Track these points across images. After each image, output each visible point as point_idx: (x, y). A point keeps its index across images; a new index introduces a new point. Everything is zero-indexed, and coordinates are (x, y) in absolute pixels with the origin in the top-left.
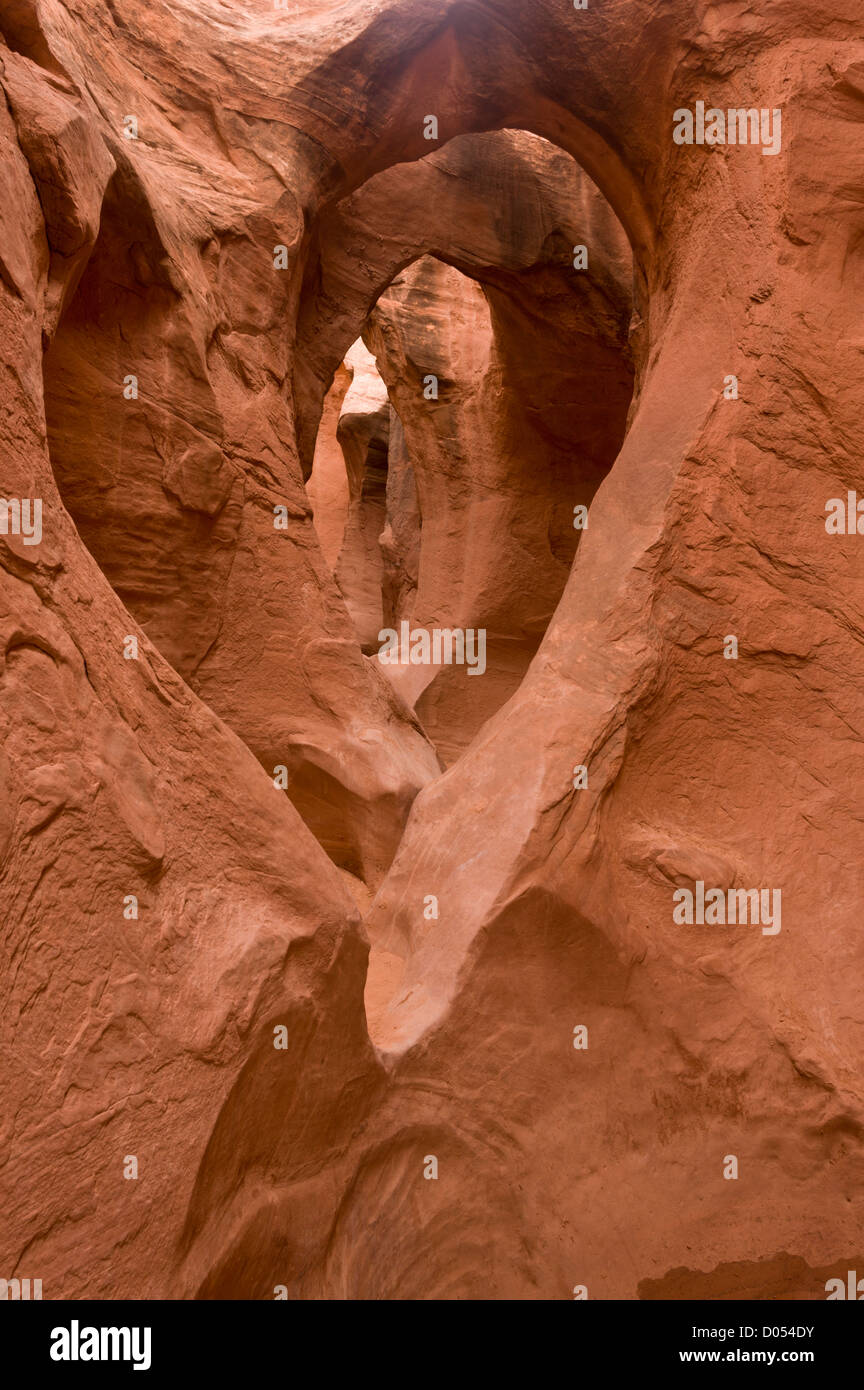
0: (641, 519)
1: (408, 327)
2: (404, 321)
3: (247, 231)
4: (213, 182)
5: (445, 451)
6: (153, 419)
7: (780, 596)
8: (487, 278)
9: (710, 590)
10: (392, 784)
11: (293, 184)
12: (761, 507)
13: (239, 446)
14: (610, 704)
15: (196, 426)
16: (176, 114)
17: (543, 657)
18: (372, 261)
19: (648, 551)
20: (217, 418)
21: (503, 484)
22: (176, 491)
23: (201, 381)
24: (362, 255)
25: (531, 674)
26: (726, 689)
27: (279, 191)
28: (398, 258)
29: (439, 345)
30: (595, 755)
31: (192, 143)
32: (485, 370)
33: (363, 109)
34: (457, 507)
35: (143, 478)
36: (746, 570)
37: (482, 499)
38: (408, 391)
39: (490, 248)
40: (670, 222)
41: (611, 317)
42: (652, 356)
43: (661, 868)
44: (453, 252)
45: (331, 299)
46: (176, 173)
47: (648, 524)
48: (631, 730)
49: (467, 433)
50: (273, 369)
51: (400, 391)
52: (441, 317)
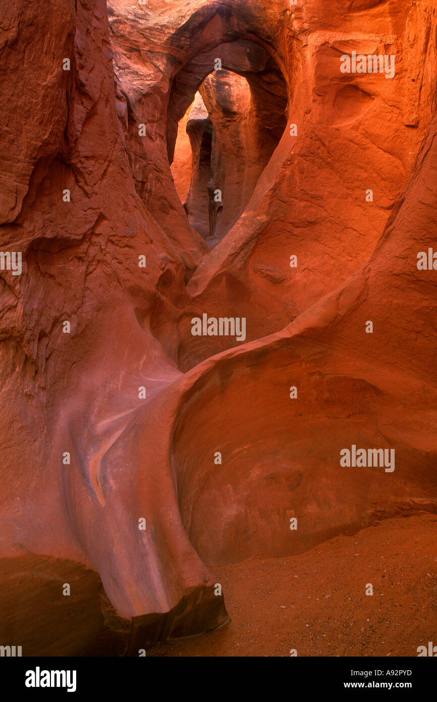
0: (270, 182)
1: (217, 86)
2: (215, 84)
3: (152, 92)
4: (141, 77)
5: (234, 144)
7: (308, 204)
9: (288, 202)
11: (166, 72)
13: (151, 161)
14: (252, 232)
15: (140, 158)
16: (129, 54)
20: (145, 154)
21: (258, 160)
24: (192, 72)
27: (161, 76)
28: (207, 71)
29: (230, 96)
31: (134, 64)
32: (249, 109)
33: (188, 43)
34: (239, 170)
37: (250, 167)
38: (217, 116)
39: (246, 65)
49: (243, 136)
50: (160, 133)
51: (214, 115)
52: (232, 83)
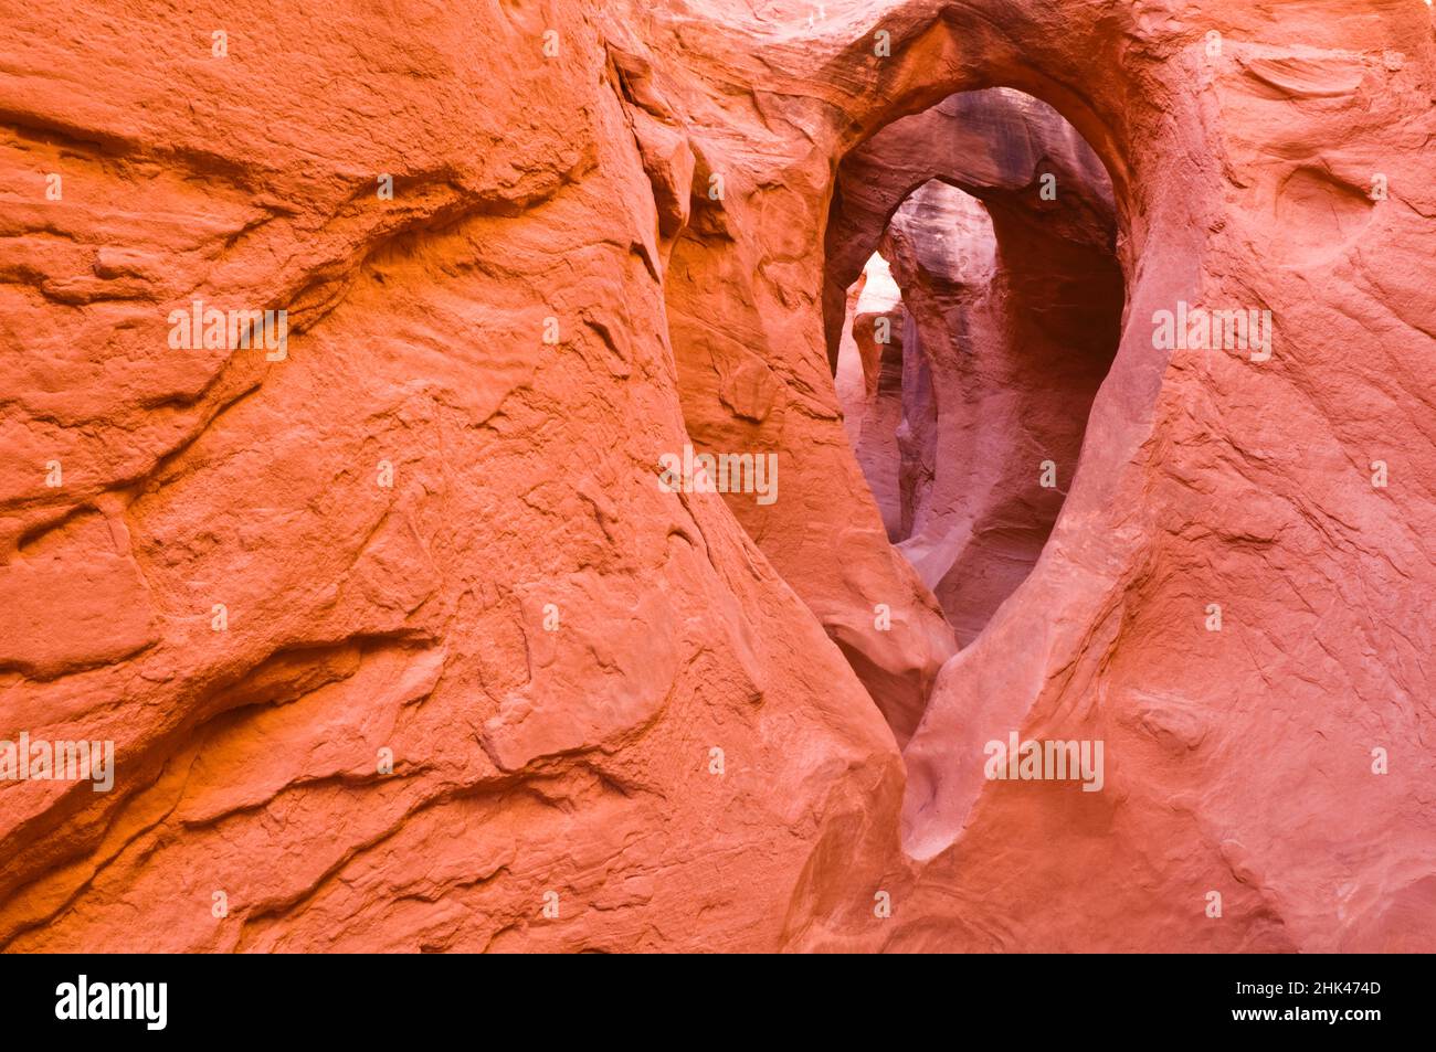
0: (1135, 418)
1: (918, 236)
2: (914, 231)
3: (784, 182)
4: (754, 146)
5: (958, 349)
6: (713, 342)
7: (1249, 485)
8: (988, 197)
9: (1194, 481)
10: (918, 661)
11: (819, 141)
12: (1233, 407)
13: (780, 359)
14: (1110, 585)
15: (746, 346)
16: (724, 99)
17: (1054, 543)
18: (885, 187)
19: (1143, 447)
20: (763, 337)
21: (1014, 379)
22: (730, 401)
23: (749, 307)
24: (875, 183)
25: (1042, 559)
26: (1207, 569)
27: (808, 148)
28: (908, 184)
29: (948, 252)
30: (1096, 629)
31: (740, 118)
32: (992, 274)
33: (875, 81)
34: (971, 401)
35: (704, 393)
36: (1223, 463)
37: (994, 393)
38: (921, 293)
39: (990, 171)
40: (1138, 162)
41: (1102, 229)
42: (1137, 271)
43: (1146, 724)
44: (956, 176)
45: (849, 221)
46: (725, 143)
47: (1142, 422)
48: (1128, 607)
49: (976, 331)
50: (807, 290)
51: (913, 293)
52: (948, 228)
